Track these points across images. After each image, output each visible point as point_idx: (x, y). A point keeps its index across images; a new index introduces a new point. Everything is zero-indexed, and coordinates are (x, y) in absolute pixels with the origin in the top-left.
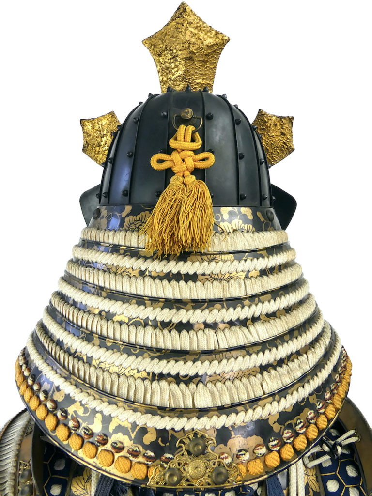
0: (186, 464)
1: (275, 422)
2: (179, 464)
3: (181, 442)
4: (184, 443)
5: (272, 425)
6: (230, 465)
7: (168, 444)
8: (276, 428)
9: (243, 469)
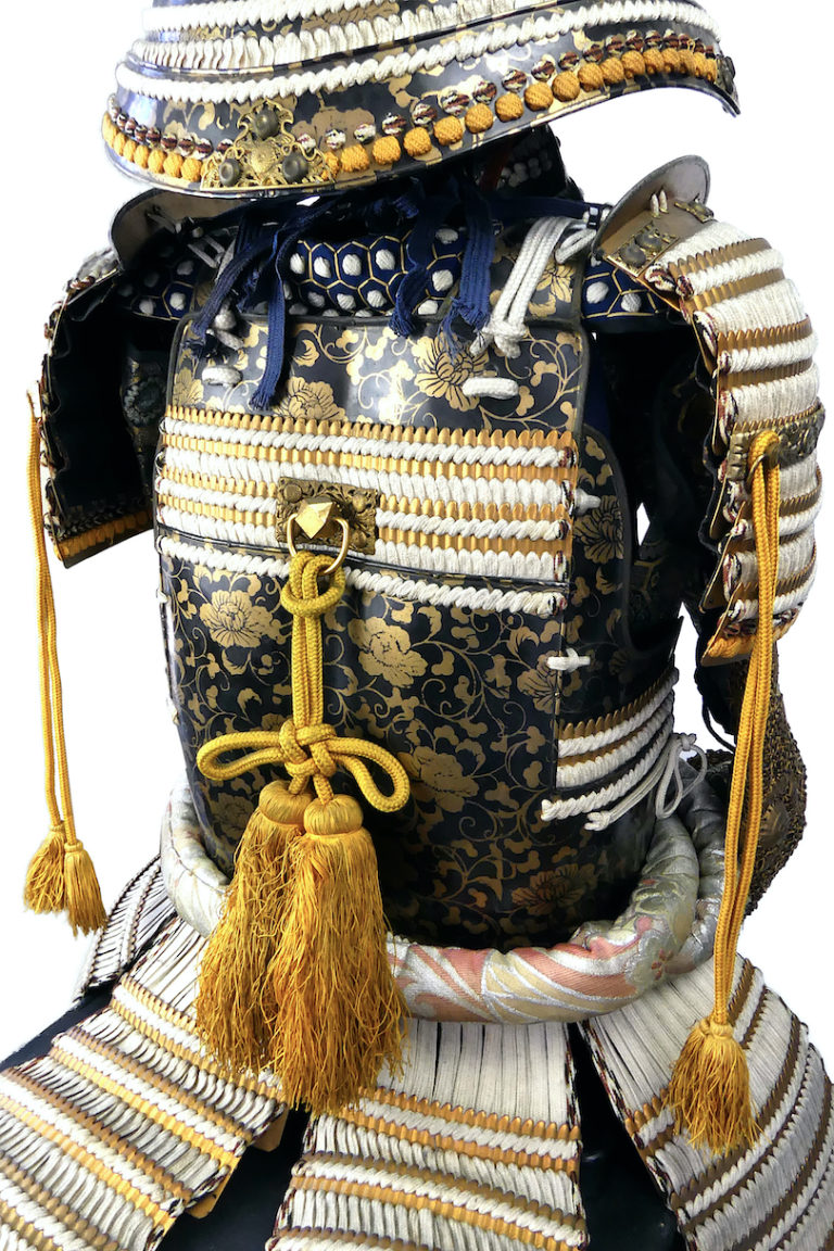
0: (247, 153)
1: (401, 90)
2: (239, 152)
3: (245, 119)
4: (248, 121)
5: (393, 93)
6: (310, 153)
7: (228, 125)
8: (403, 99)
9: (331, 160)
